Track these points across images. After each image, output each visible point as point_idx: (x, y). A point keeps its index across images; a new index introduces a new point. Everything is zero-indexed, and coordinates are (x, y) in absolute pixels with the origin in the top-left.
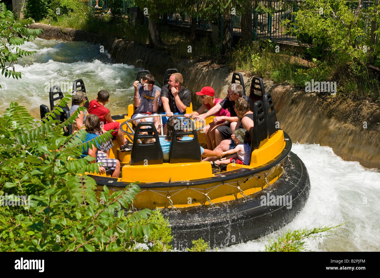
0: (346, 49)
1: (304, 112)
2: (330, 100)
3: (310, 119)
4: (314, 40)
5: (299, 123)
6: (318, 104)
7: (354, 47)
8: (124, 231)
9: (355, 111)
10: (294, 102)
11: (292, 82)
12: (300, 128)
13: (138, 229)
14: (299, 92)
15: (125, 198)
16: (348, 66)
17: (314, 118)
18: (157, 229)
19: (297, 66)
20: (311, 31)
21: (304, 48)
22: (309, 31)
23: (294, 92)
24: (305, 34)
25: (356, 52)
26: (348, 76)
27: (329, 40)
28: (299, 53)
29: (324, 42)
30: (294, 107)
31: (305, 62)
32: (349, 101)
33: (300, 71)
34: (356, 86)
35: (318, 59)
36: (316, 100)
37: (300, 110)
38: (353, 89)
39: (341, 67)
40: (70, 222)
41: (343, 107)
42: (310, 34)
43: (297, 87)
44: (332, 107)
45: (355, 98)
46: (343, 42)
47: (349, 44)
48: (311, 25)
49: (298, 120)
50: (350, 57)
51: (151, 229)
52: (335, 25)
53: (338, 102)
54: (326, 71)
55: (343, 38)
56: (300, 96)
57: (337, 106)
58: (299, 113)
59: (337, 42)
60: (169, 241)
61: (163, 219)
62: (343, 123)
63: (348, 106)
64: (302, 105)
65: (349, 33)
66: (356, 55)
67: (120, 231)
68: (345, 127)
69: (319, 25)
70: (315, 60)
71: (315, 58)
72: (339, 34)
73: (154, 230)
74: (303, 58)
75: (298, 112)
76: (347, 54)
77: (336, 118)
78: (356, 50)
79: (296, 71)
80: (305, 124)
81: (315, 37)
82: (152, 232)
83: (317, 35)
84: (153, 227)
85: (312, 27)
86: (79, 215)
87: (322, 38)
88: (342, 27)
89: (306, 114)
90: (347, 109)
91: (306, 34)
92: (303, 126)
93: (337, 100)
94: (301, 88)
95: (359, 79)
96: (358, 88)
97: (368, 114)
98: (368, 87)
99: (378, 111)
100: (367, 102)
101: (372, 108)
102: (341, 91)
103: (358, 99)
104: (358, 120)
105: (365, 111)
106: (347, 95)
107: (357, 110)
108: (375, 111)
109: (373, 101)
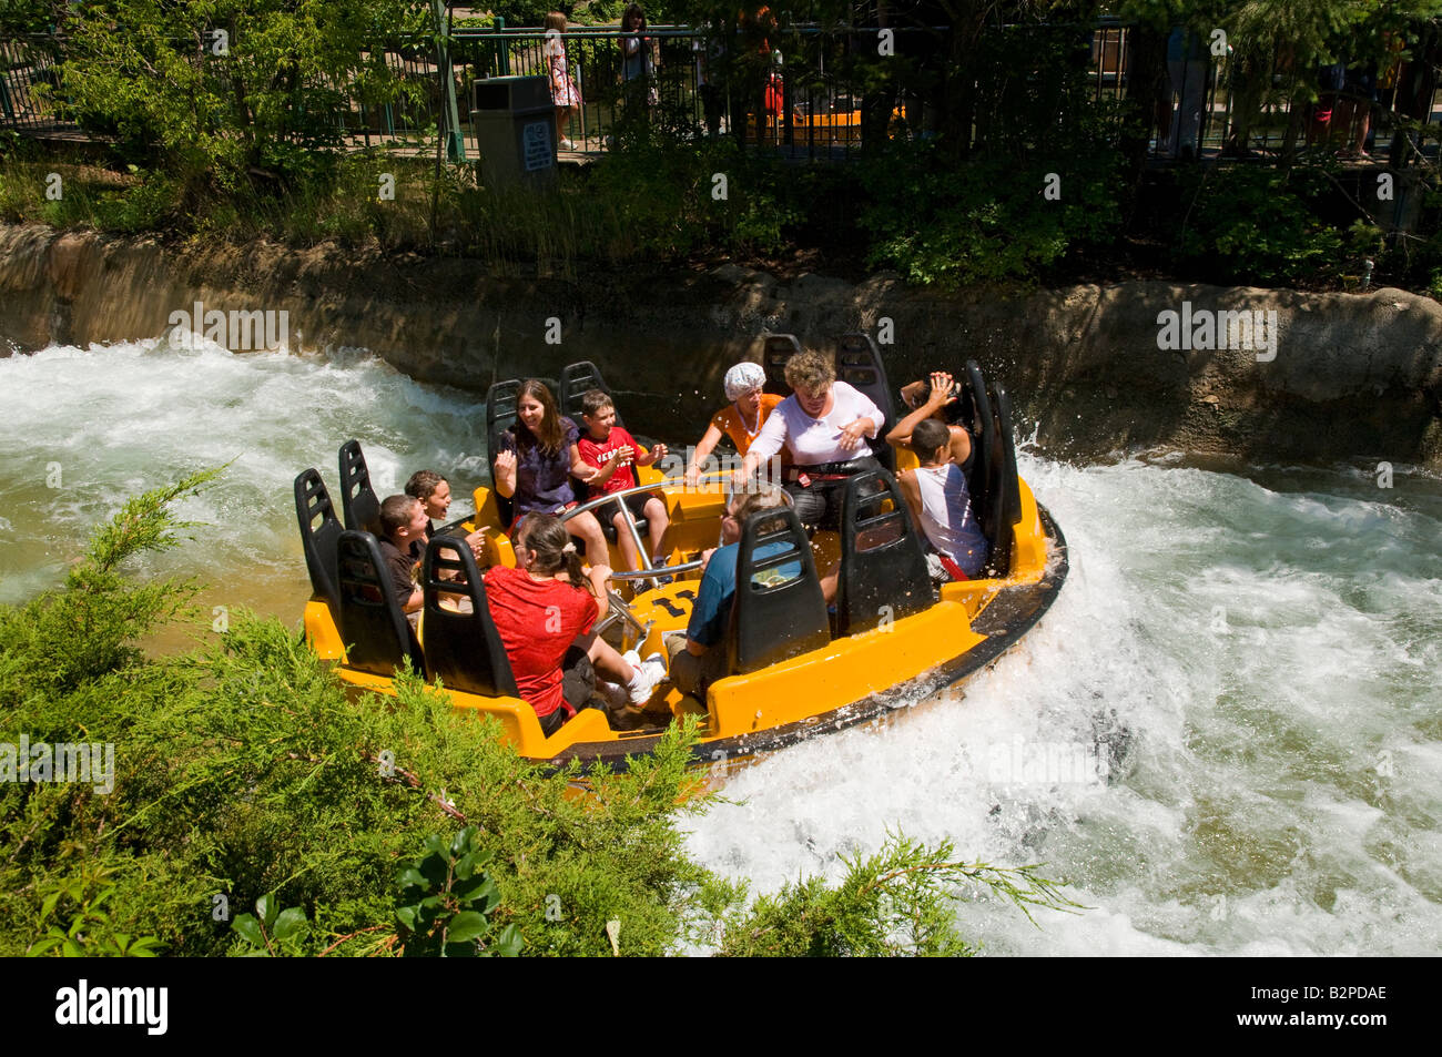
0: (196, 139)
1: (139, 281)
2: (187, 250)
3: (156, 296)
4: (119, 126)
5: (134, 308)
6: (165, 262)
7: (211, 133)
9: (244, 266)
10: (111, 265)
11: (95, 221)
12: (139, 320)
14: (117, 243)
16: (209, 176)
17: (164, 292)
19: (96, 188)
20: (108, 106)
21: (103, 145)
22: (102, 106)
23: (104, 245)
24: (94, 113)
25: (217, 144)
26: (215, 197)
27: (154, 124)
28: (95, 158)
29: (144, 128)
30: (113, 276)
31: (114, 177)
32: (229, 246)
33: (107, 196)
34: (235, 215)
35: (141, 164)
36: (158, 253)
37: (128, 283)
38: (232, 222)
39: (195, 179)
41: (220, 259)
42: (107, 112)
43: (112, 232)
44: (199, 263)
45: (239, 240)
46: (184, 125)
47: (199, 129)
48: (104, 93)
49: (130, 303)
50: (207, 156)
52: (159, 90)
53: (207, 251)
54: (167, 190)
55: (183, 116)
56: (120, 252)
57: (207, 261)
58: (128, 287)
59: (174, 126)
62: (226, 292)
63: (230, 257)
64: (130, 270)
65: (192, 106)
66: (217, 150)
68: (232, 300)
69: (122, 91)
70: (134, 168)
71: (133, 163)
72: (173, 110)
74: (109, 168)
75: (124, 288)
76: (200, 150)
77: (210, 285)
78: (216, 140)
79: (97, 198)
80: (147, 307)
81: (120, 119)
83: (124, 115)
85: (108, 96)
87: (139, 120)
88: (174, 94)
89: (144, 287)
90: (229, 264)
91: (98, 114)
92: (146, 314)
93: (203, 248)
94: (119, 232)
95: (238, 200)
96: (240, 216)
97: (271, 266)
98: (259, 214)
99: (288, 258)
100: (264, 243)
101: (276, 253)
102: (207, 228)
103: (246, 241)
104: (255, 281)
105: (265, 262)
106: (221, 234)
107: (249, 263)
108: (283, 260)
109: (275, 239)
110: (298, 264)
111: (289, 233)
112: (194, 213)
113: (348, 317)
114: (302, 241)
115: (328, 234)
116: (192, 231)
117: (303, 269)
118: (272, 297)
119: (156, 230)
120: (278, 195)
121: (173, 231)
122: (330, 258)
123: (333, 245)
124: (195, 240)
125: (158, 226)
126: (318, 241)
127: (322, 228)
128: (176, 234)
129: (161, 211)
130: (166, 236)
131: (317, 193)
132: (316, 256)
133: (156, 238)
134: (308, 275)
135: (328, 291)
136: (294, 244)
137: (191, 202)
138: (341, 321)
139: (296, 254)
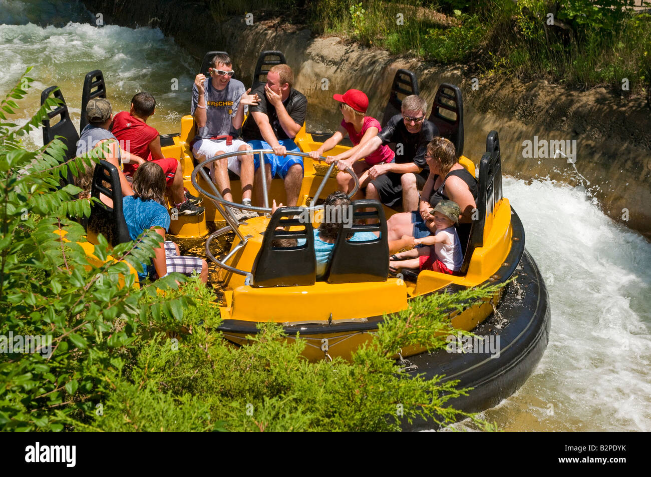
2: (483, 82)
6: (464, 89)
8: (138, 311)
9: (525, 99)
10: (425, 87)
11: (421, 52)
13: (163, 307)
14: (433, 70)
15: (137, 256)
16: (513, 23)
18: (195, 305)
19: (428, 25)
23: (424, 69)
26: (514, 40)
28: (431, 2)
31: (441, 18)
32: (517, 82)
33: (433, 32)
34: (527, 57)
35: (464, 10)
36: (460, 81)
38: (523, 62)
39: (502, 24)
40: (42, 300)
41: (506, 91)
43: (429, 61)
44: (488, 94)
45: (526, 78)
50: (516, 6)
51: (185, 305)
53: (498, 85)
54: (478, 32)
56: (433, 77)
57: (497, 92)
60: (216, 326)
61: (206, 290)
62: (506, 119)
63: (515, 91)
67: (131, 312)
68: (510, 127)
70: (458, 12)
71: (459, 9)
73: (191, 307)
74: (438, 11)
76: (512, 2)
77: (494, 112)
79: (427, 33)
82: (187, 312)
84: (189, 302)
86: (56, 287)
93: (496, 82)
94: (436, 62)
95: (532, 44)
96: (531, 59)
97: (547, 103)
98: (548, 58)
99: (563, 98)
100: (546, 82)
101: (553, 93)
102: (502, 66)
103: (530, 79)
104: (531, 114)
105: (543, 99)
106: (512, 72)
107: (530, 98)
108: (558, 99)
109: (556, 81)
110: (571, 103)
111: (569, 77)
112: (495, 52)
113: (604, 154)
114: (578, 84)
115: (602, 81)
116: (490, 67)
117: (573, 108)
118: (542, 128)
119: (463, 63)
120: (566, 43)
121: (476, 65)
122: (600, 101)
123: (604, 90)
124: (491, 74)
125: (465, 61)
126: (592, 86)
127: (599, 74)
128: (477, 68)
129: (470, 48)
130: (470, 69)
131: (600, 45)
132: (588, 98)
133: (462, 69)
134: (576, 113)
135: (592, 129)
136: (570, 87)
137: (494, 44)
138: (597, 157)
139: (571, 95)
